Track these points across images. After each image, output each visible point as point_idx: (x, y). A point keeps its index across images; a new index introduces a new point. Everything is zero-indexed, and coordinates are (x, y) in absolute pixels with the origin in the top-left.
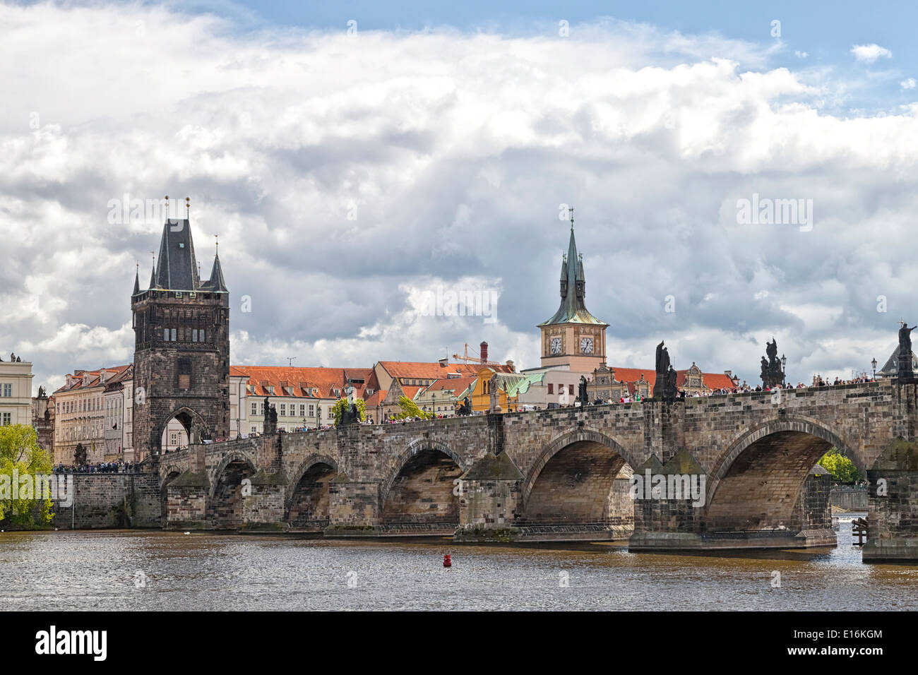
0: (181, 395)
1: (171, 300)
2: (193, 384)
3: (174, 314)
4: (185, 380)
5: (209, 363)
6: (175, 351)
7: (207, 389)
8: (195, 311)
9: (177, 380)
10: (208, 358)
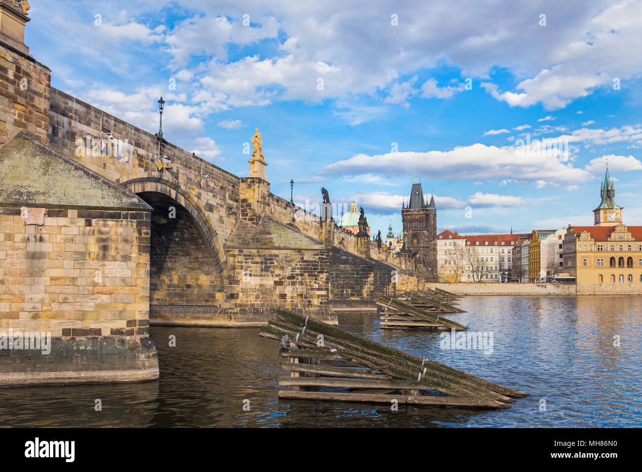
0: (414, 246)
1: (410, 213)
2: (418, 242)
3: (411, 218)
4: (415, 241)
5: (424, 234)
6: (411, 231)
7: (423, 243)
8: (419, 216)
9: (412, 241)
10: (424, 233)
